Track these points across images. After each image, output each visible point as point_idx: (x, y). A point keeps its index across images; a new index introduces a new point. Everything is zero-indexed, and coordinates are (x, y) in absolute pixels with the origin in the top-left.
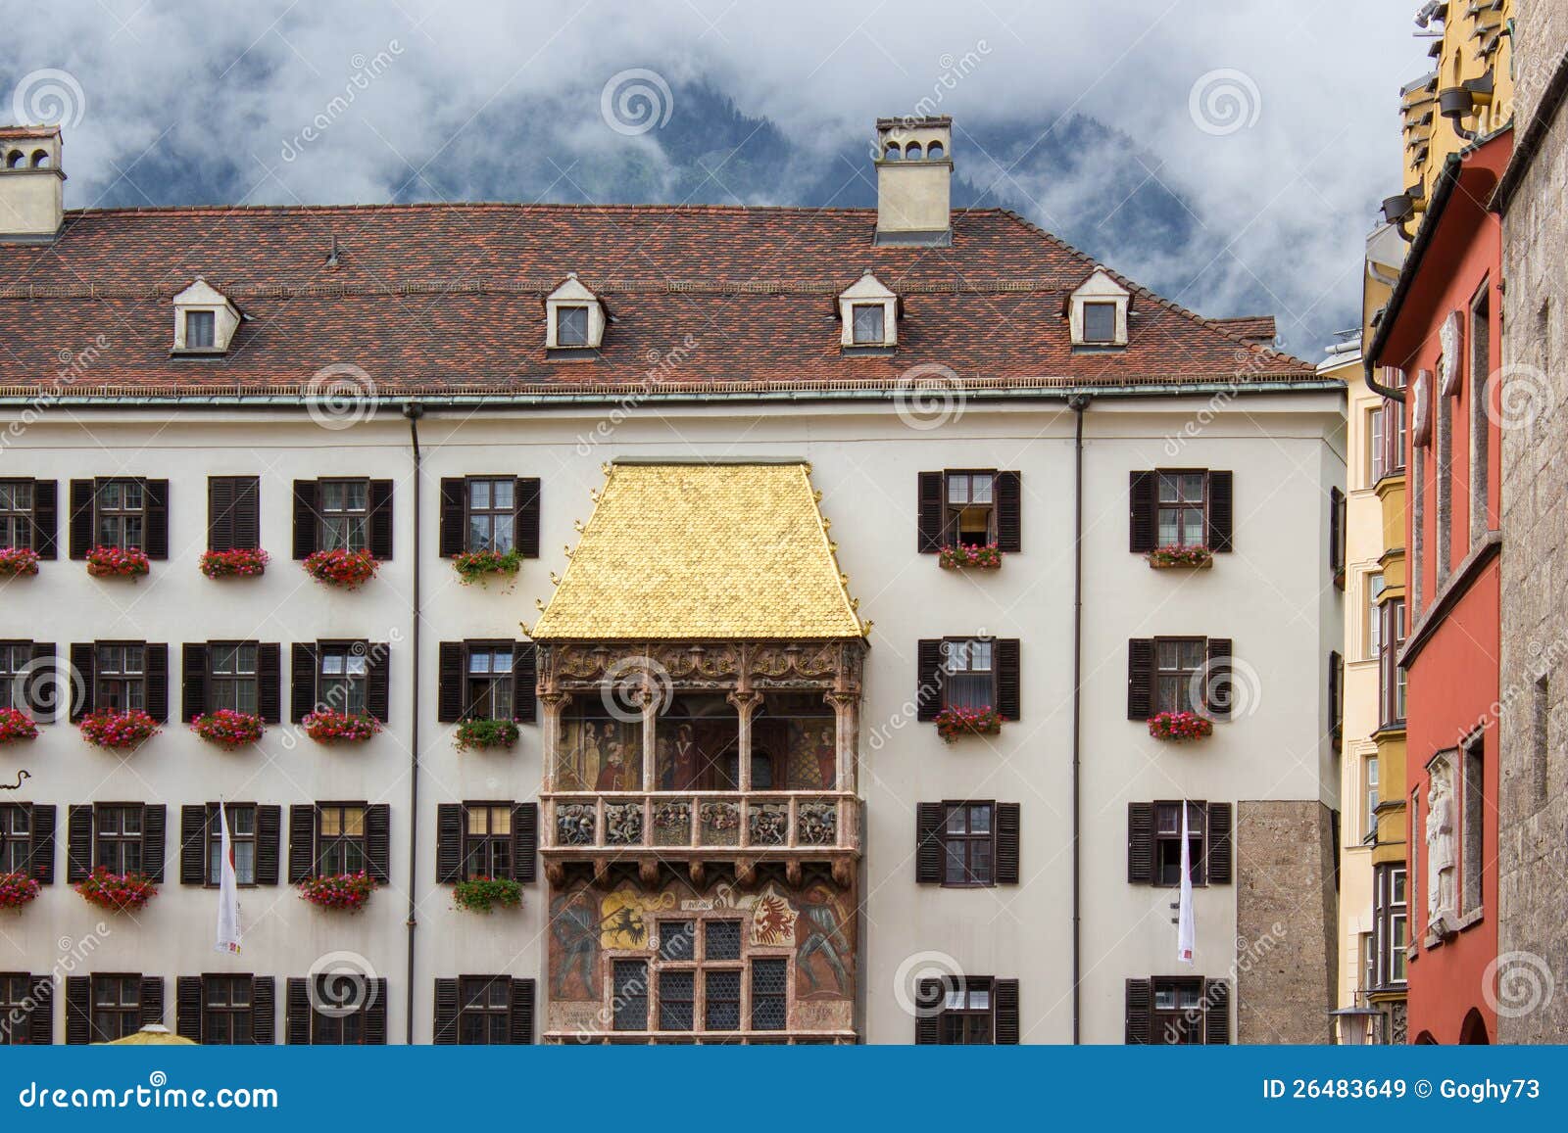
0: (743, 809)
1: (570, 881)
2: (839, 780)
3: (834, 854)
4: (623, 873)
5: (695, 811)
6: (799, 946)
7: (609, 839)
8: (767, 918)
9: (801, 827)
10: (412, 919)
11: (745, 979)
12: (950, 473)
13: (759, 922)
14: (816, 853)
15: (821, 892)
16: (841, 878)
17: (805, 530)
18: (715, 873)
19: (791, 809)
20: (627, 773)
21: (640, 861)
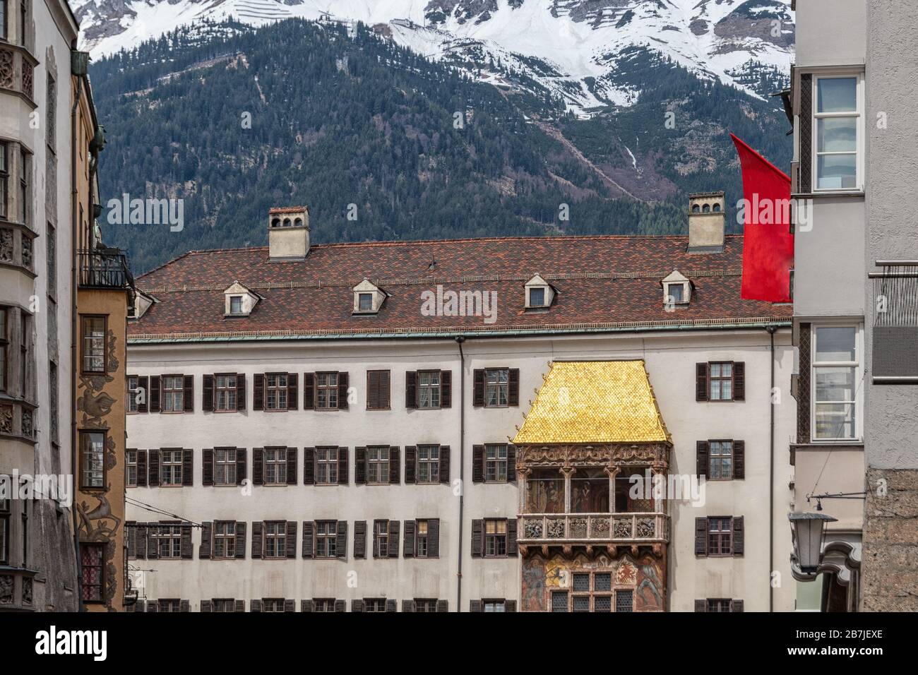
0: (612, 522)
1: (531, 555)
2: (656, 508)
3: (654, 542)
4: (555, 551)
5: (589, 522)
6: (638, 584)
7: (549, 535)
8: (623, 572)
9: (638, 529)
10: (460, 572)
11: (613, 599)
12: (711, 363)
13: (619, 573)
14: (645, 542)
15: (649, 560)
16: (657, 553)
17: (642, 391)
18: (598, 551)
19: (634, 521)
20: (559, 505)
21: (563, 546)
